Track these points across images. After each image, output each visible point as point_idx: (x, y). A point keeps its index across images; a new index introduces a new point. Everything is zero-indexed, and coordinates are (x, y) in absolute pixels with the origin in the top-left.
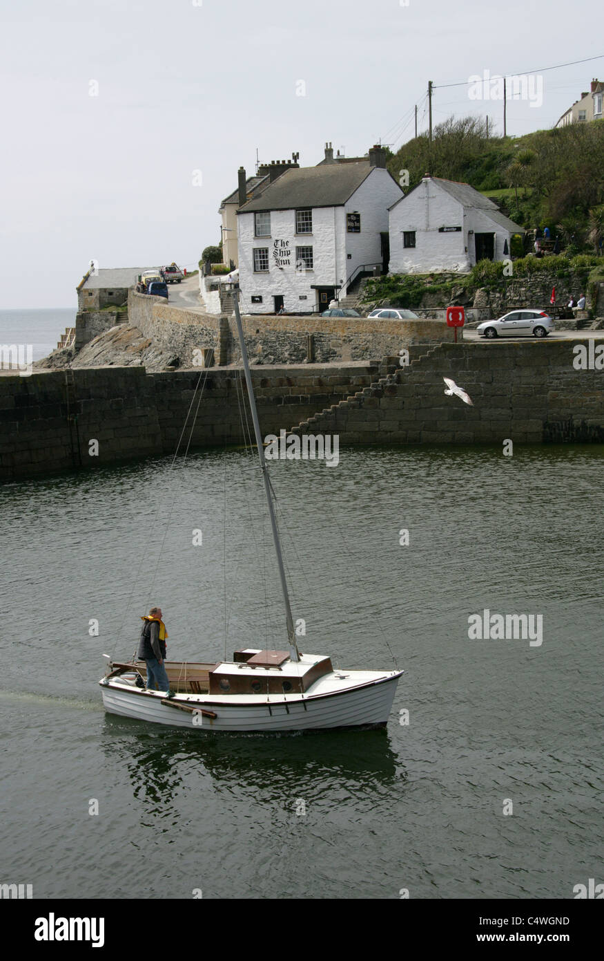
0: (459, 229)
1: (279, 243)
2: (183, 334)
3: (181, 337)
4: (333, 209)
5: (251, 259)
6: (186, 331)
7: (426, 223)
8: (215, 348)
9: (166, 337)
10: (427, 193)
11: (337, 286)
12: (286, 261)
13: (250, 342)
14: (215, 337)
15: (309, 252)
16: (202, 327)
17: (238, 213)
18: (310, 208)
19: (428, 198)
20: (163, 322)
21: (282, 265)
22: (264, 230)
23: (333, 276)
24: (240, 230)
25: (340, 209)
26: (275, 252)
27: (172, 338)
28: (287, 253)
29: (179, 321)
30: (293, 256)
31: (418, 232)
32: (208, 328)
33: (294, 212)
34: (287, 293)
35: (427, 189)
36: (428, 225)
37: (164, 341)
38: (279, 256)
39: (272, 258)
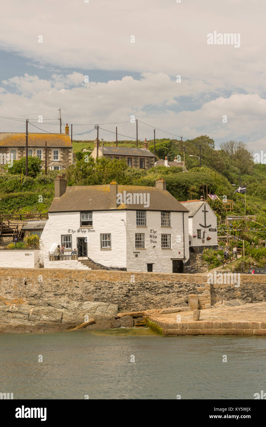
0: (215, 230)
1: (153, 231)
2: (122, 288)
3: (118, 291)
4: (182, 213)
5: (134, 239)
6: (132, 286)
7: (204, 225)
8: (200, 295)
9: (79, 291)
10: (205, 209)
11: (185, 258)
12: (156, 242)
13: (229, 290)
14: (201, 288)
15: (168, 238)
16: (169, 282)
17: (126, 210)
18: (169, 212)
19: (205, 212)
20: (70, 281)
21: (154, 244)
22: (141, 222)
23: (182, 253)
24: (127, 221)
25: (185, 214)
26: (151, 236)
27: (94, 292)
28: (156, 237)
29: (110, 280)
30: (159, 240)
31: (203, 230)
32: (185, 282)
33: (160, 213)
34: (155, 262)
35: (205, 207)
36: (205, 227)
37: (73, 295)
38: (152, 239)
39: (147, 240)
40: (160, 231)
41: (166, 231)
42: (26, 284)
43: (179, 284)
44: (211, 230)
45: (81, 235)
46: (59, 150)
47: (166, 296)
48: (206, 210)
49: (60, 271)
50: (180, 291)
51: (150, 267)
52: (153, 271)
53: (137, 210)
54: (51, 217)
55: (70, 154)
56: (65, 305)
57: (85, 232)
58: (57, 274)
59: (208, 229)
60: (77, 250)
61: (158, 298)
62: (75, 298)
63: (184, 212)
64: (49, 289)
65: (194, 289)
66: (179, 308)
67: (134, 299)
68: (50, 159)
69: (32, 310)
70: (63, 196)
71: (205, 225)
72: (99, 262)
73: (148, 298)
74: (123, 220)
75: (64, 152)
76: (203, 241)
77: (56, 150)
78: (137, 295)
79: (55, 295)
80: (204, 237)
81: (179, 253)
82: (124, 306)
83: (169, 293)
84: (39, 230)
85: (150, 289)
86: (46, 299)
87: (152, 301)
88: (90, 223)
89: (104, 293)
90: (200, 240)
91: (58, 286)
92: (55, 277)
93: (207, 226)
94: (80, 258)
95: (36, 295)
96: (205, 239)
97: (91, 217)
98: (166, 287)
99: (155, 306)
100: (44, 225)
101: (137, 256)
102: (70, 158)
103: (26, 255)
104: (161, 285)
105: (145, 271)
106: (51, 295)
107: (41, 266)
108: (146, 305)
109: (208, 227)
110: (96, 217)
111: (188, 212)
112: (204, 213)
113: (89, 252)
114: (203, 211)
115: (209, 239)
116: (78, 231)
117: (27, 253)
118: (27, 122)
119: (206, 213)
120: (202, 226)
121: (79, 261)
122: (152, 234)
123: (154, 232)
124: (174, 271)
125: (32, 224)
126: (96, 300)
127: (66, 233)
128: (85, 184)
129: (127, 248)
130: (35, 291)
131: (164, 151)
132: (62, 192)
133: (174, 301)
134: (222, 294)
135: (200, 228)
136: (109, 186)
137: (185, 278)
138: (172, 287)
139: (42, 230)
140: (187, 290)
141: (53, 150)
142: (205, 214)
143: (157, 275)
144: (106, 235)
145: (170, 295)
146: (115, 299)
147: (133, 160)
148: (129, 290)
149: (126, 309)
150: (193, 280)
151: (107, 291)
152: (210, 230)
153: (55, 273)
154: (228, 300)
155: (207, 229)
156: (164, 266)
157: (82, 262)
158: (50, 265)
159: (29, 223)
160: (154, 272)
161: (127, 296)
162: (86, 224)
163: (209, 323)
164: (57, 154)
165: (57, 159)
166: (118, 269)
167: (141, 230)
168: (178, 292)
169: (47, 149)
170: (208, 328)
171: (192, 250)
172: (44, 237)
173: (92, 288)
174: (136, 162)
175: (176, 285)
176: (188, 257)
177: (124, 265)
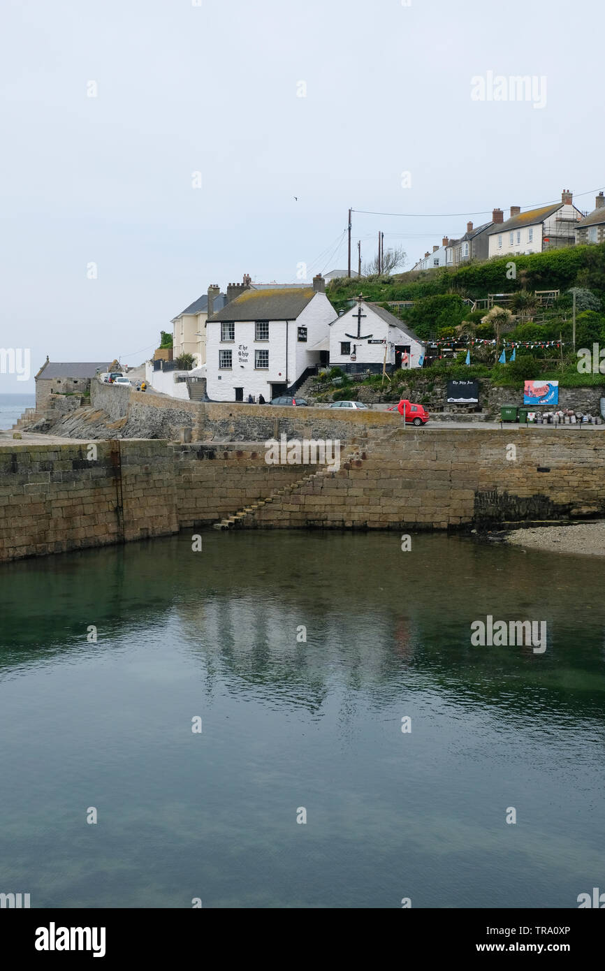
0: (383, 342)
1: (242, 347)
4: (283, 322)
5: (217, 358)
7: (355, 336)
10: (360, 313)
11: (287, 381)
12: (246, 361)
18: (268, 321)
19: (360, 316)
21: (243, 364)
22: (227, 336)
23: (284, 374)
24: (209, 335)
25: (290, 322)
26: (240, 354)
28: (247, 355)
30: (251, 358)
31: (354, 342)
33: (254, 323)
34: (246, 386)
35: (360, 310)
36: (358, 337)
38: (242, 357)
39: (235, 357)
40: (253, 347)
41: (262, 346)
44: (372, 342)
48: (362, 314)
51: (239, 392)
53: (222, 322)
59: (367, 340)
63: (287, 320)
71: (359, 335)
76: (354, 358)
80: (354, 352)
81: (280, 374)
90: (348, 357)
93: (362, 335)
96: (358, 355)
101: (220, 378)
105: (233, 398)
109: (365, 338)
112: (357, 318)
114: (354, 316)
119: (362, 319)
120: (351, 337)
122: (242, 350)
123: (244, 347)
135: (347, 339)
142: (359, 319)
152: (370, 342)
155: (363, 342)
167: (226, 347)
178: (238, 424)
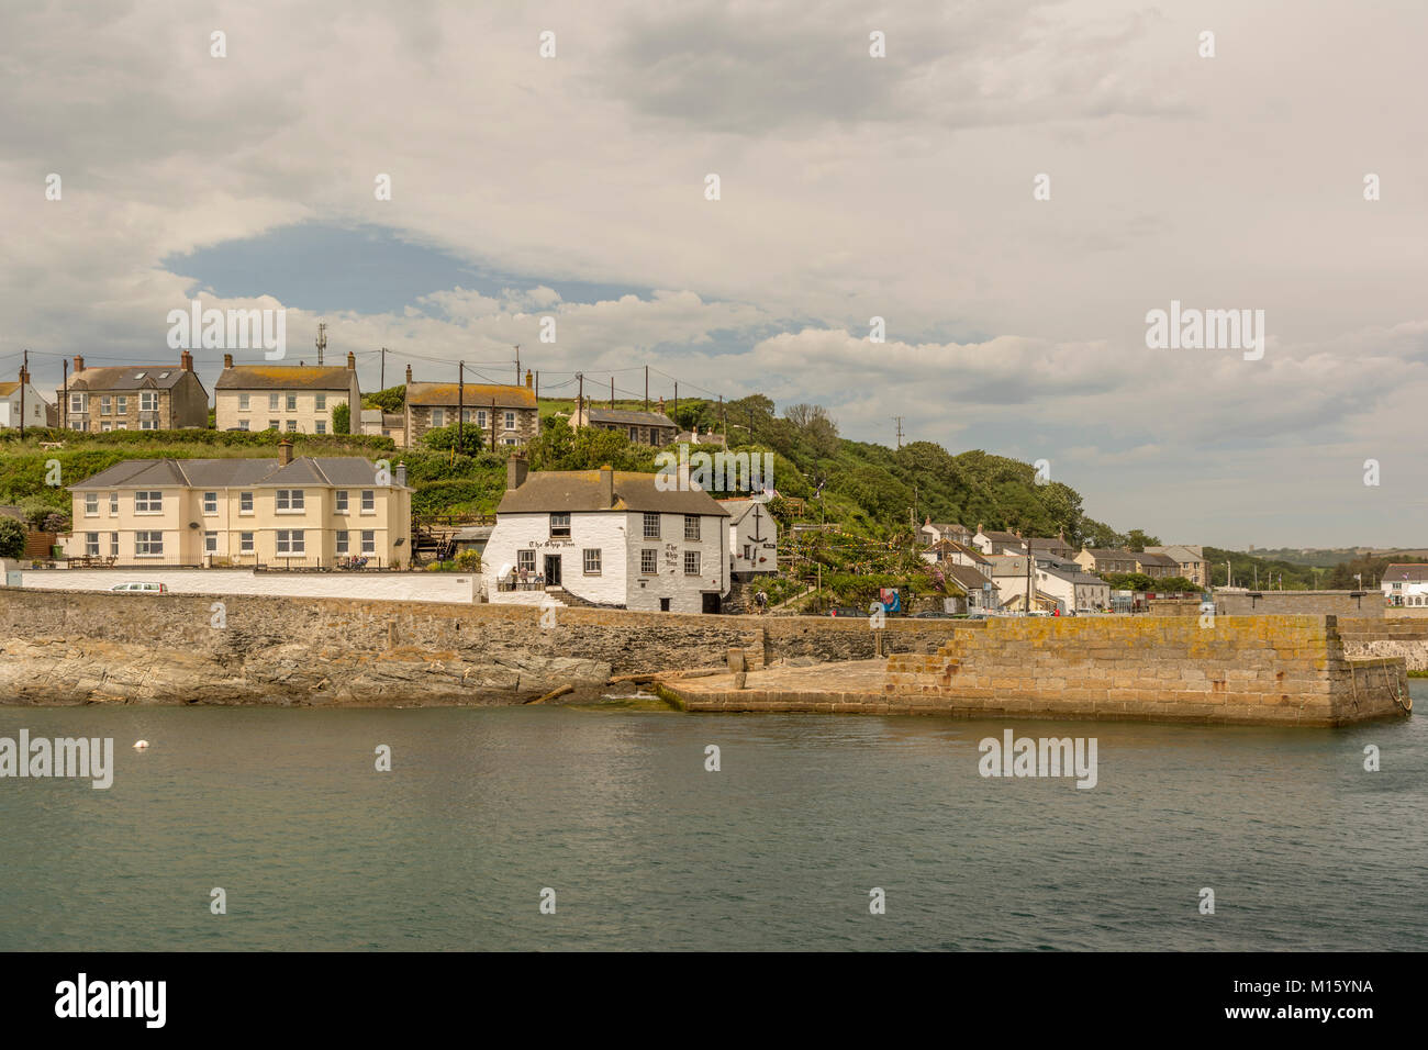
0: (774, 547)
1: (670, 546)
2: (618, 637)
3: (612, 641)
4: (719, 519)
5: (639, 560)
6: (635, 633)
7: (755, 538)
8: (746, 649)
9: (547, 641)
10: (758, 513)
11: (722, 591)
12: (675, 564)
13: (794, 641)
14: (748, 637)
15: (695, 557)
16: (696, 628)
17: (627, 511)
18: (698, 516)
19: (758, 516)
20: (532, 625)
21: (672, 568)
22: (651, 531)
23: (718, 582)
24: (629, 530)
25: (725, 520)
26: (667, 555)
27: (571, 642)
28: (676, 556)
29: (599, 623)
30: (681, 560)
31: (753, 545)
32: (722, 629)
33: (683, 517)
34: (674, 596)
35: (758, 510)
36: (757, 541)
37: (536, 647)
38: (670, 559)
39: (661, 560)
40: (683, 547)
41: (692, 547)
42: (458, 628)
43: (712, 631)
44: (767, 546)
45: (552, 551)
46: (515, 413)
47: (691, 651)
48: (760, 514)
49: (516, 608)
50: (715, 643)
51: (665, 604)
52: (671, 609)
53: (645, 512)
54: (499, 520)
55: (533, 420)
56: (524, 662)
57: (558, 546)
58: (508, 612)
60: (544, 575)
61: (678, 653)
62: (540, 652)
63: (722, 516)
64: (497, 636)
65: (737, 639)
66: (712, 669)
67: (638, 654)
68: (500, 428)
69: (468, 670)
70: (522, 486)
71: (757, 538)
72: (581, 595)
73: (661, 654)
74: (621, 528)
75: (524, 415)
76: (754, 564)
77: (510, 412)
78: (642, 648)
79: (507, 646)
80: (755, 558)
81: (714, 582)
82: (621, 665)
83: (695, 645)
84: (481, 542)
85: (665, 639)
86: (492, 653)
87: (667, 658)
88: (567, 532)
89: (588, 644)
90: (749, 563)
91: (512, 632)
92: (508, 617)
93: (760, 539)
94: (549, 588)
95: (475, 645)
96: (757, 561)
97: (568, 522)
98: (691, 635)
99: (673, 665)
100: (488, 535)
101: (643, 586)
102: (533, 426)
103: (459, 581)
104: (683, 633)
105: (658, 610)
106: (501, 646)
107: (484, 600)
108: (658, 664)
109: (762, 541)
110: (576, 522)
111: (729, 516)
112: (756, 519)
113: (563, 578)
114: (754, 516)
115: (762, 560)
116: (547, 545)
117: (461, 578)
118: (462, 365)
119: (760, 519)
120: (752, 539)
121: (547, 592)
122: (670, 551)
123: (673, 547)
124: (705, 611)
125: (468, 532)
126: (575, 655)
127: (526, 547)
128: (559, 468)
129: (628, 573)
130: (473, 639)
131: (691, 418)
132: (520, 481)
133: (704, 658)
134: (782, 648)
135: (749, 542)
136: (598, 472)
137: (722, 622)
138: (701, 635)
139: (486, 541)
140: (725, 641)
141: (505, 412)
142: (758, 520)
143: (676, 617)
144: (593, 551)
145: (698, 649)
146: (607, 654)
147: (640, 432)
148: (631, 639)
149: (624, 670)
150: (736, 625)
151: (593, 642)
152: (764, 546)
153: (507, 611)
154: (792, 657)
155: (760, 545)
156: (688, 603)
157: (553, 594)
158: (497, 598)
159: (464, 529)
160: (672, 611)
161: (626, 649)
162: (560, 533)
163: (760, 693)
164: (513, 419)
165: (512, 426)
166: (612, 606)
167: (651, 545)
168: (710, 644)
169: (495, 411)
170: (758, 700)
171: (735, 577)
172: (488, 553)
173: (569, 636)
174: (644, 435)
175: (708, 633)
176: (728, 588)
177: (622, 600)
178: (817, 641)
